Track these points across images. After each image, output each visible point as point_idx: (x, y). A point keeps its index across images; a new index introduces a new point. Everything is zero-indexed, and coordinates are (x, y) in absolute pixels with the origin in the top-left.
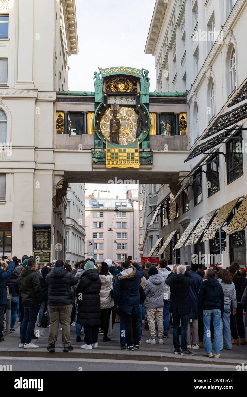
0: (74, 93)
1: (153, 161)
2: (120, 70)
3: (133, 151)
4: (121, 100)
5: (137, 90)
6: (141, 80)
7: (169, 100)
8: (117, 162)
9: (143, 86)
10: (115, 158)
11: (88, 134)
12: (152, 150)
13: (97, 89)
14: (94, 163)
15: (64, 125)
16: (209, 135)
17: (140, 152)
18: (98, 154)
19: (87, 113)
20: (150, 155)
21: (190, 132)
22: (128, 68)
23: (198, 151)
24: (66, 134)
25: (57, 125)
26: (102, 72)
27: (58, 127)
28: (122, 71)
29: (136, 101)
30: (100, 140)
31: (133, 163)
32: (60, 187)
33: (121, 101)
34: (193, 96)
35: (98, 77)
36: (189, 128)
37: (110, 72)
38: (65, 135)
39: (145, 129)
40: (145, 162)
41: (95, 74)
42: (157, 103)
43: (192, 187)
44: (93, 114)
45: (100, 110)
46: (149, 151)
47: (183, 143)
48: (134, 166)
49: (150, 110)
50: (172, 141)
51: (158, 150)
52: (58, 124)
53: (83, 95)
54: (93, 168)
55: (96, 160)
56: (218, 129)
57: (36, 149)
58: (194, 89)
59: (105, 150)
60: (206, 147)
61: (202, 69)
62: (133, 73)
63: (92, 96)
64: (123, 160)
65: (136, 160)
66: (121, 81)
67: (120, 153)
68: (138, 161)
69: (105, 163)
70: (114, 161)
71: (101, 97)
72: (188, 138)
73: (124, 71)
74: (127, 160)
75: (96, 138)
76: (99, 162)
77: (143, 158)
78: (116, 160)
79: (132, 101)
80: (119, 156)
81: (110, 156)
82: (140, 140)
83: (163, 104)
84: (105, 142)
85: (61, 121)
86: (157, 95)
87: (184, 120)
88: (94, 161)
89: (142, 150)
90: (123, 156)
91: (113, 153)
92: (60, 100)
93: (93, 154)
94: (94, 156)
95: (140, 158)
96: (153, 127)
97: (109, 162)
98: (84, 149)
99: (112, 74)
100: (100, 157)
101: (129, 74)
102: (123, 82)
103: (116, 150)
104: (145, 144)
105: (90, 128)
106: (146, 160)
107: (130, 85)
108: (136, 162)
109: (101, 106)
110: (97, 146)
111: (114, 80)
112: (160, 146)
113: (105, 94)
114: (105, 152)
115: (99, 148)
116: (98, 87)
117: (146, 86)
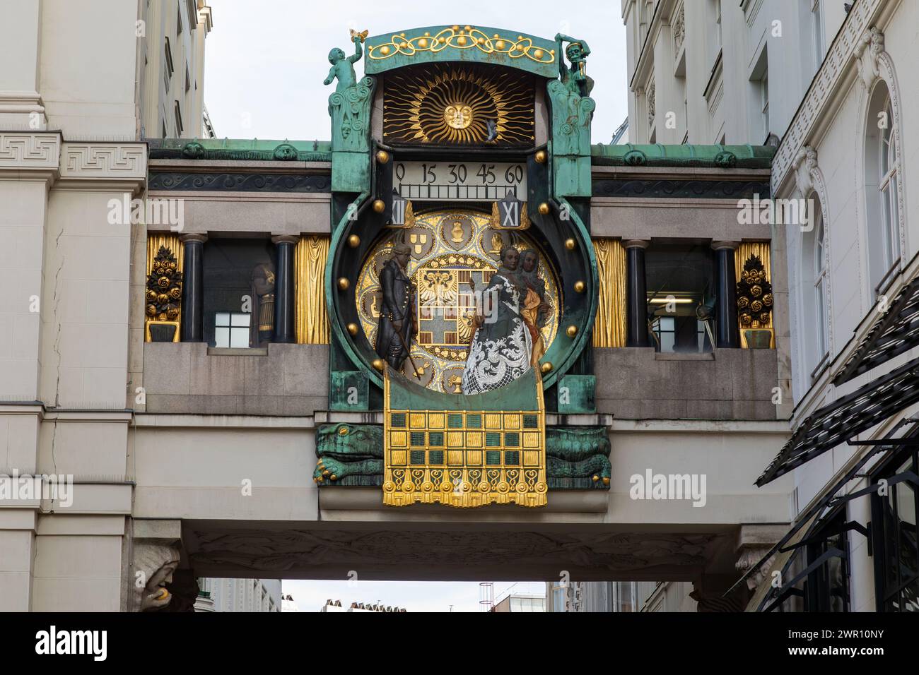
0: (235, 147)
1: (610, 472)
2: (455, 41)
3: (514, 422)
4: (458, 181)
5: (533, 134)
6: (551, 86)
7: (684, 182)
8: (436, 479)
9: (560, 115)
10: (427, 460)
11: (300, 340)
12: (607, 417)
13: (343, 129)
14: (326, 482)
15: (182, 300)
16: (871, 364)
17: (550, 431)
18: (346, 440)
19: (293, 242)
20: (595, 445)
21: (787, 335)
22: (490, 32)
23: (822, 434)
24: (194, 344)
25: (150, 300)
26: (367, 50)
27: (155, 306)
28: (461, 45)
29: (530, 186)
30: (356, 369)
31: (517, 480)
32: (157, 598)
33: (458, 186)
34: (799, 164)
35: (349, 73)
36: (785, 312)
37: (403, 48)
38: (187, 346)
39: (572, 317)
40: (573, 477)
41: (336, 57)
42: (627, 196)
43: (801, 598)
44: (323, 245)
45: (353, 228)
46: (592, 423)
47: (754, 389)
48: (520, 498)
49: (598, 230)
50: (704, 375)
51: (638, 420)
52: (153, 293)
53: (277, 159)
54: (322, 507)
55: (338, 468)
56: (911, 333)
57: (46, 413)
58: (805, 133)
59: (379, 419)
60: (862, 416)
61: (840, 44)
62: (512, 57)
63: (318, 161)
64: (468, 470)
65: (532, 469)
66: (459, 91)
67: (449, 434)
68: (537, 470)
69: (380, 482)
70: (421, 473)
71: (360, 165)
72: (778, 363)
73: (473, 45)
74: (488, 470)
75: (334, 359)
76: (349, 478)
77: (562, 458)
78: (433, 467)
79: (508, 184)
80: (446, 448)
81: (403, 450)
82: (546, 369)
83: (658, 200)
84: (380, 379)
85: (167, 280)
86: (628, 158)
87: (758, 276)
88: (327, 472)
89: (558, 418)
90: (467, 450)
91: (420, 433)
92: (165, 181)
93: (322, 438)
94: (325, 449)
95: (547, 458)
96: (610, 310)
97: (399, 476)
98: (280, 413)
99: (415, 59)
100: (353, 451)
101: (497, 58)
102: (466, 98)
103: (430, 421)
104: (572, 391)
105: (309, 313)
106: (576, 469)
107: (499, 110)
108: (531, 477)
109: (363, 207)
110: (338, 399)
111: (422, 88)
112: (647, 401)
113: (382, 154)
114: (378, 429)
115: (353, 408)
116: (350, 119)
117: (577, 117)
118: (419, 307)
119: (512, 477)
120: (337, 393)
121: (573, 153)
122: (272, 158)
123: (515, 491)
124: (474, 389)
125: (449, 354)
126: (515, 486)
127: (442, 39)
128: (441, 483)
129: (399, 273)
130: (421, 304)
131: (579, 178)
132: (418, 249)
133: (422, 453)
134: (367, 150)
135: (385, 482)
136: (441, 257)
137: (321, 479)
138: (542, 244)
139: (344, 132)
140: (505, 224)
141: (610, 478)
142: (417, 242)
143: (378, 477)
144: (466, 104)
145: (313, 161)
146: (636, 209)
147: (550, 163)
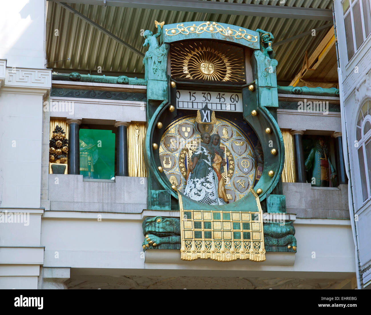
1: (296, 243)
2: (208, 28)
3: (246, 217)
4: (207, 101)
5: (245, 78)
6: (256, 53)
8: (208, 246)
9: (261, 67)
10: (203, 236)
11: (131, 175)
12: (293, 216)
13: (154, 69)
14: (151, 247)
18: (161, 225)
19: (126, 127)
20: (288, 230)
22: (225, 26)
24: (75, 175)
26: (165, 31)
27: (54, 156)
28: (211, 31)
29: (244, 104)
30: (163, 189)
31: (250, 247)
33: (207, 103)
35: (155, 42)
37: (182, 31)
39: (269, 167)
40: (278, 246)
41: (148, 34)
42: (293, 109)
44: (142, 129)
45: (160, 119)
46: (286, 219)
48: (251, 257)
49: (281, 125)
51: (306, 219)
52: (53, 149)
53: (118, 83)
54: (147, 261)
55: (157, 240)
59: (178, 214)
62: (236, 38)
63: (140, 85)
64: (225, 241)
65: (257, 242)
66: (207, 56)
67: (214, 222)
68: (260, 242)
69: (179, 247)
70: (200, 243)
71: (162, 87)
73: (217, 31)
74: (234, 242)
75: (151, 185)
76: (162, 245)
77: (272, 237)
78: (206, 240)
79: (232, 103)
80: (213, 230)
82: (259, 192)
84: (176, 194)
85: (61, 142)
86: (293, 90)
88: (151, 242)
90: (223, 231)
91: (199, 222)
92: (59, 92)
93: (148, 224)
94: (150, 230)
95: (264, 236)
97: (189, 244)
98: (123, 212)
99: (189, 36)
100: (165, 231)
101: (229, 38)
102: (210, 60)
103: (204, 216)
104: (274, 202)
105: (135, 162)
106: (279, 242)
107: (227, 66)
108: (257, 246)
109: (164, 108)
110: (155, 204)
111: (189, 54)
112: (308, 210)
113: (173, 83)
114: (177, 220)
115: (163, 208)
116: (157, 64)
117: (270, 68)
119: (247, 245)
120: (154, 201)
121: (268, 85)
122: (116, 82)
123: (249, 253)
126: (249, 250)
127: (202, 28)
128: (211, 248)
131: (272, 98)
132: (186, 134)
133: (201, 232)
134: (166, 80)
135: (182, 247)
137: (147, 245)
139: (154, 70)
141: (296, 247)
142: (186, 131)
143: (178, 244)
144: (210, 62)
145: (137, 85)
146: (298, 116)
147: (257, 90)
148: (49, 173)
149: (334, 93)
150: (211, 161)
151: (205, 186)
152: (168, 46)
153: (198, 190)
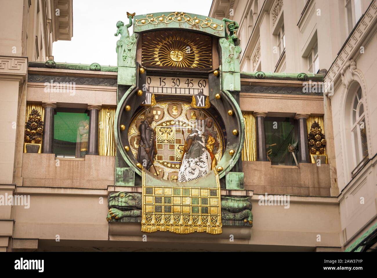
2: (176, 19)
3: (205, 193)
4: (176, 86)
5: (211, 65)
6: (221, 41)
7: (283, 87)
9: (225, 54)
10: (163, 210)
11: (101, 154)
12: (250, 192)
13: (123, 57)
14: (113, 220)
15: (42, 134)
17: (223, 198)
18: (124, 200)
19: (98, 110)
20: (245, 205)
21: (334, 158)
24: (48, 154)
25: (27, 133)
26: (135, 21)
27: (29, 137)
28: (179, 20)
29: (210, 88)
30: (128, 166)
31: (207, 221)
33: (176, 88)
36: (333, 147)
37: (152, 21)
38: (44, 155)
39: (231, 147)
40: (234, 220)
41: (120, 25)
42: (256, 93)
45: (128, 102)
46: (243, 195)
47: (319, 182)
48: (209, 230)
49: (244, 108)
50: (295, 175)
52: (28, 130)
53: (91, 70)
54: (111, 233)
55: (119, 213)
59: (139, 190)
62: (203, 27)
63: (111, 71)
64: (183, 215)
65: (214, 216)
66: (177, 45)
67: (174, 198)
68: (217, 216)
69: (140, 220)
70: (160, 216)
71: (131, 73)
72: (330, 170)
73: (185, 21)
74: (193, 215)
75: (118, 163)
76: (125, 218)
77: (228, 211)
78: (166, 214)
79: (199, 88)
80: (172, 204)
81: (151, 205)
82: (220, 170)
83: (270, 95)
84: (140, 171)
85: (36, 124)
86: (256, 75)
87: (318, 131)
88: (114, 215)
89: (227, 192)
90: (182, 206)
91: (160, 197)
92: (36, 78)
93: (112, 199)
94: (113, 204)
95: (222, 211)
96: (248, 145)
97: (149, 218)
98: (91, 188)
99: (158, 26)
100: (127, 205)
101: (196, 27)
102: (180, 48)
103: (165, 192)
104: (232, 179)
105: (105, 142)
106: (236, 216)
107: (196, 54)
108: (214, 219)
109: (132, 92)
110: (120, 181)
111: (160, 43)
112: (268, 187)
113: (142, 69)
114: (139, 195)
115: (127, 185)
116: (127, 52)
117: (233, 55)
118: (157, 144)
119: (205, 219)
120: (119, 178)
121: (231, 71)
122: (89, 69)
123: (206, 226)
124: (184, 180)
125: (171, 166)
126: (206, 224)
128: (170, 221)
129: (148, 126)
130: (158, 142)
131: (234, 82)
132: (157, 117)
133: (161, 207)
134: (135, 66)
135: (143, 220)
136: (167, 121)
137: (110, 218)
138: (214, 117)
140: (198, 106)
141: (252, 221)
142: (157, 114)
143: (139, 218)
144: (180, 50)
145: (108, 71)
146: (260, 99)
147: (221, 75)
148: (24, 152)
149: (296, 77)
150: (205, 142)
151: (199, 166)
152: (137, 35)
153: (192, 169)
